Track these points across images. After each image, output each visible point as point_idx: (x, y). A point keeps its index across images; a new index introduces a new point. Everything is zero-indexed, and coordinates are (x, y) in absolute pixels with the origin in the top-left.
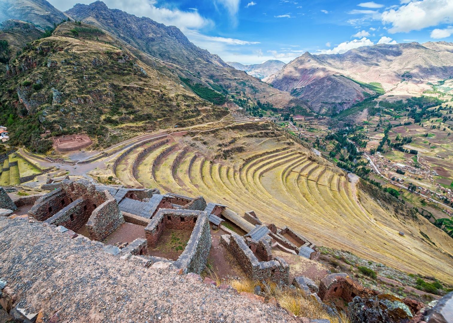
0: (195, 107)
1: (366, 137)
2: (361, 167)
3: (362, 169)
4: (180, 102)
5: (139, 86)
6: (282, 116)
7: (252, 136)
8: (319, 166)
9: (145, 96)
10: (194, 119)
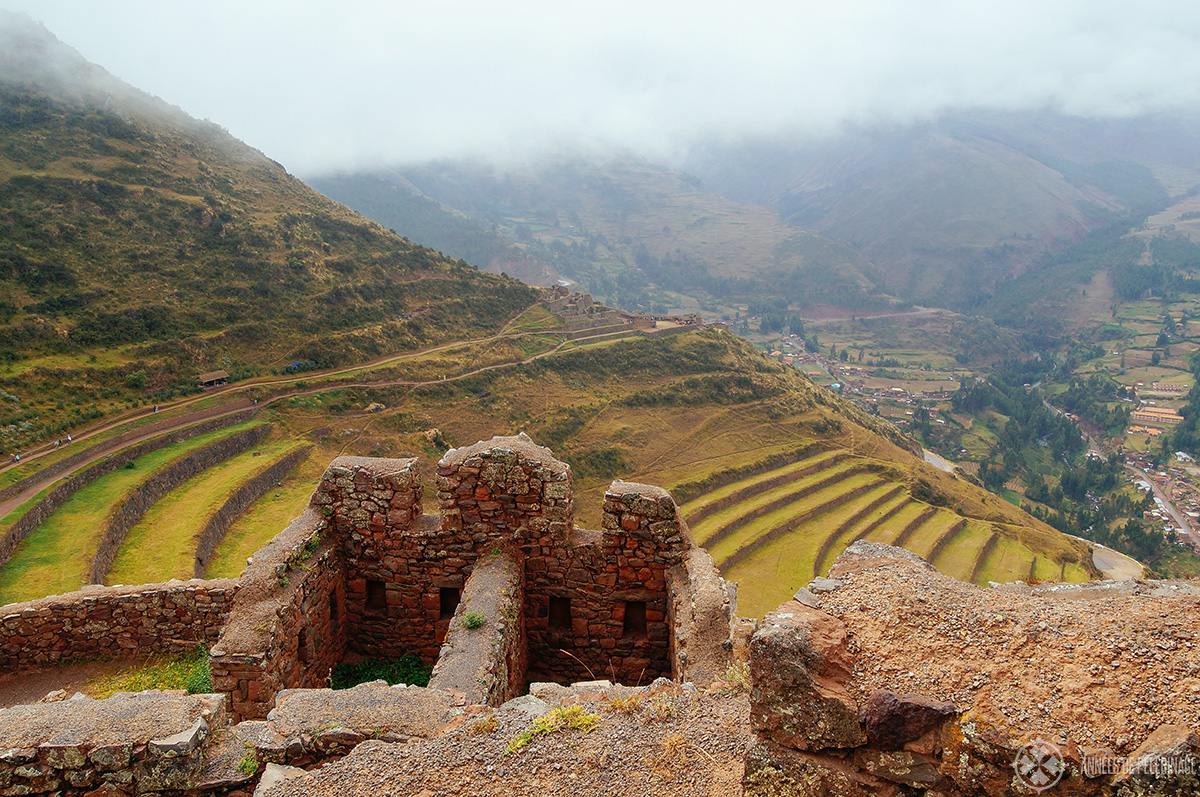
0: (377, 273)
1: (1123, 392)
2: (1122, 523)
3: (1128, 530)
4: (306, 249)
5: (96, 179)
6: (752, 312)
7: (651, 402)
8: (964, 523)
9: (129, 224)
10: (378, 329)
